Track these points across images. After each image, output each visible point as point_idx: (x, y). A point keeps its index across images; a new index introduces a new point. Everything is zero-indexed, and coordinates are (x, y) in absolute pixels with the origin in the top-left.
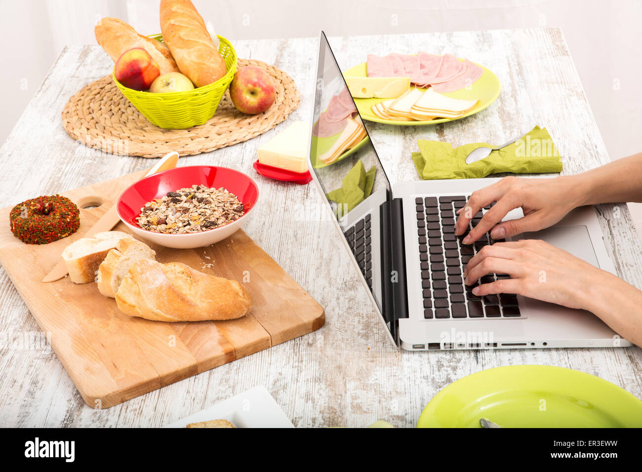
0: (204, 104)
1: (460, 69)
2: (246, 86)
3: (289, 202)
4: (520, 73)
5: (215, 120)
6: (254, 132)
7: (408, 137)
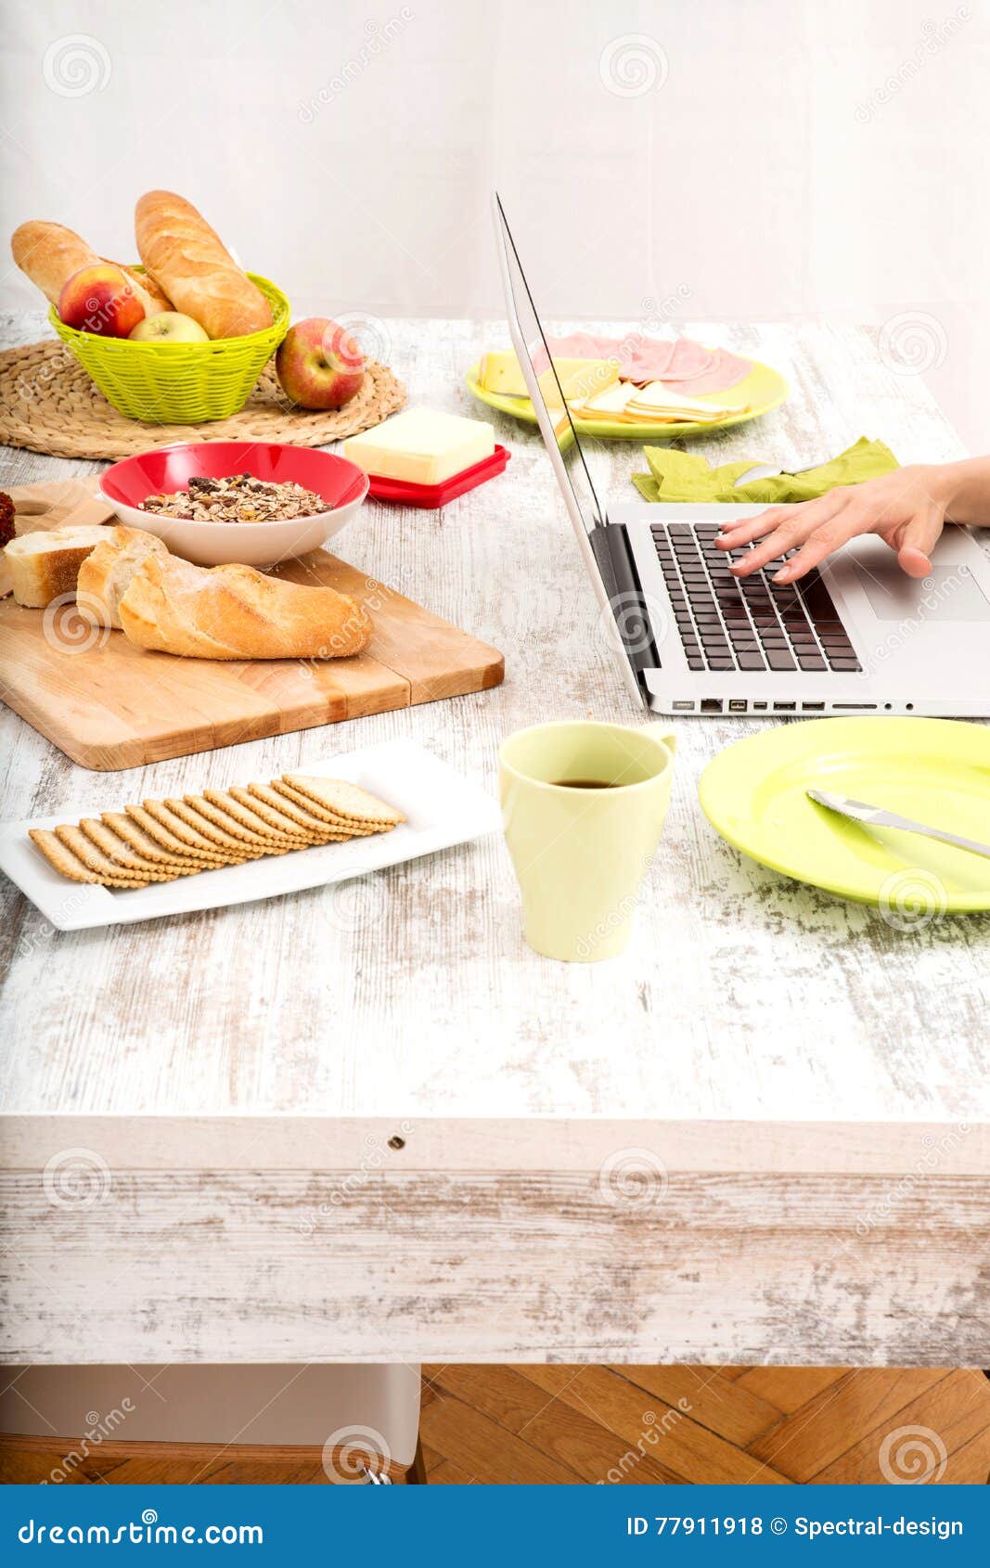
0: (231, 373)
1: (708, 363)
2: (312, 348)
3: (407, 530)
4: (818, 379)
5: (246, 415)
6: (326, 433)
7: (620, 455)
